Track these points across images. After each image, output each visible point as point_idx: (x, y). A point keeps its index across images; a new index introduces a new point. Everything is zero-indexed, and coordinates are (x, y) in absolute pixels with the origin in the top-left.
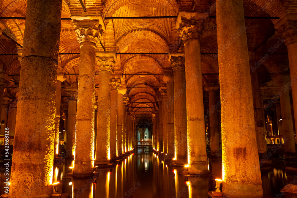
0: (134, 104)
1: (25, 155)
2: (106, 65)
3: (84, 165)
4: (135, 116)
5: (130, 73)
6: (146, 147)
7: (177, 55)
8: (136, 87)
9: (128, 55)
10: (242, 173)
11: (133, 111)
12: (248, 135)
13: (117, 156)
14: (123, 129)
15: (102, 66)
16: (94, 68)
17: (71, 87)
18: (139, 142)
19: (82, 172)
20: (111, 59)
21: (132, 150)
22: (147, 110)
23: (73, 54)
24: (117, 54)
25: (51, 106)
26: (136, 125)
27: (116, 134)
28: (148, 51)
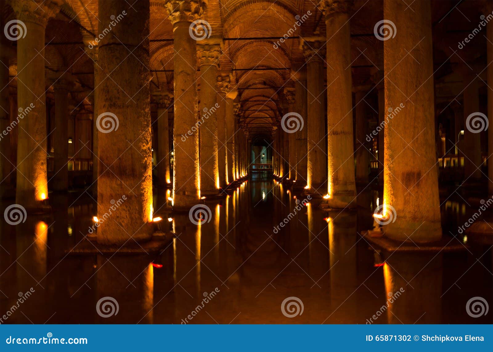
0: (247, 112)
1: (115, 183)
2: (209, 57)
3: (188, 196)
4: (249, 129)
5: (242, 68)
6: (263, 171)
7: (312, 40)
8: (250, 88)
9: (240, 41)
10: (413, 207)
11: (246, 122)
12: (425, 153)
13: (228, 183)
14: (233, 148)
15: (204, 58)
16: (194, 62)
17: (160, 90)
18: (254, 165)
19: (185, 205)
20: (217, 48)
21: (245, 176)
22: (265, 120)
23: (161, 40)
24: (224, 39)
25: (144, 116)
26: (250, 141)
27: (225, 154)
28: (268, 34)
